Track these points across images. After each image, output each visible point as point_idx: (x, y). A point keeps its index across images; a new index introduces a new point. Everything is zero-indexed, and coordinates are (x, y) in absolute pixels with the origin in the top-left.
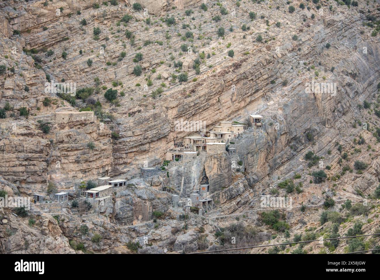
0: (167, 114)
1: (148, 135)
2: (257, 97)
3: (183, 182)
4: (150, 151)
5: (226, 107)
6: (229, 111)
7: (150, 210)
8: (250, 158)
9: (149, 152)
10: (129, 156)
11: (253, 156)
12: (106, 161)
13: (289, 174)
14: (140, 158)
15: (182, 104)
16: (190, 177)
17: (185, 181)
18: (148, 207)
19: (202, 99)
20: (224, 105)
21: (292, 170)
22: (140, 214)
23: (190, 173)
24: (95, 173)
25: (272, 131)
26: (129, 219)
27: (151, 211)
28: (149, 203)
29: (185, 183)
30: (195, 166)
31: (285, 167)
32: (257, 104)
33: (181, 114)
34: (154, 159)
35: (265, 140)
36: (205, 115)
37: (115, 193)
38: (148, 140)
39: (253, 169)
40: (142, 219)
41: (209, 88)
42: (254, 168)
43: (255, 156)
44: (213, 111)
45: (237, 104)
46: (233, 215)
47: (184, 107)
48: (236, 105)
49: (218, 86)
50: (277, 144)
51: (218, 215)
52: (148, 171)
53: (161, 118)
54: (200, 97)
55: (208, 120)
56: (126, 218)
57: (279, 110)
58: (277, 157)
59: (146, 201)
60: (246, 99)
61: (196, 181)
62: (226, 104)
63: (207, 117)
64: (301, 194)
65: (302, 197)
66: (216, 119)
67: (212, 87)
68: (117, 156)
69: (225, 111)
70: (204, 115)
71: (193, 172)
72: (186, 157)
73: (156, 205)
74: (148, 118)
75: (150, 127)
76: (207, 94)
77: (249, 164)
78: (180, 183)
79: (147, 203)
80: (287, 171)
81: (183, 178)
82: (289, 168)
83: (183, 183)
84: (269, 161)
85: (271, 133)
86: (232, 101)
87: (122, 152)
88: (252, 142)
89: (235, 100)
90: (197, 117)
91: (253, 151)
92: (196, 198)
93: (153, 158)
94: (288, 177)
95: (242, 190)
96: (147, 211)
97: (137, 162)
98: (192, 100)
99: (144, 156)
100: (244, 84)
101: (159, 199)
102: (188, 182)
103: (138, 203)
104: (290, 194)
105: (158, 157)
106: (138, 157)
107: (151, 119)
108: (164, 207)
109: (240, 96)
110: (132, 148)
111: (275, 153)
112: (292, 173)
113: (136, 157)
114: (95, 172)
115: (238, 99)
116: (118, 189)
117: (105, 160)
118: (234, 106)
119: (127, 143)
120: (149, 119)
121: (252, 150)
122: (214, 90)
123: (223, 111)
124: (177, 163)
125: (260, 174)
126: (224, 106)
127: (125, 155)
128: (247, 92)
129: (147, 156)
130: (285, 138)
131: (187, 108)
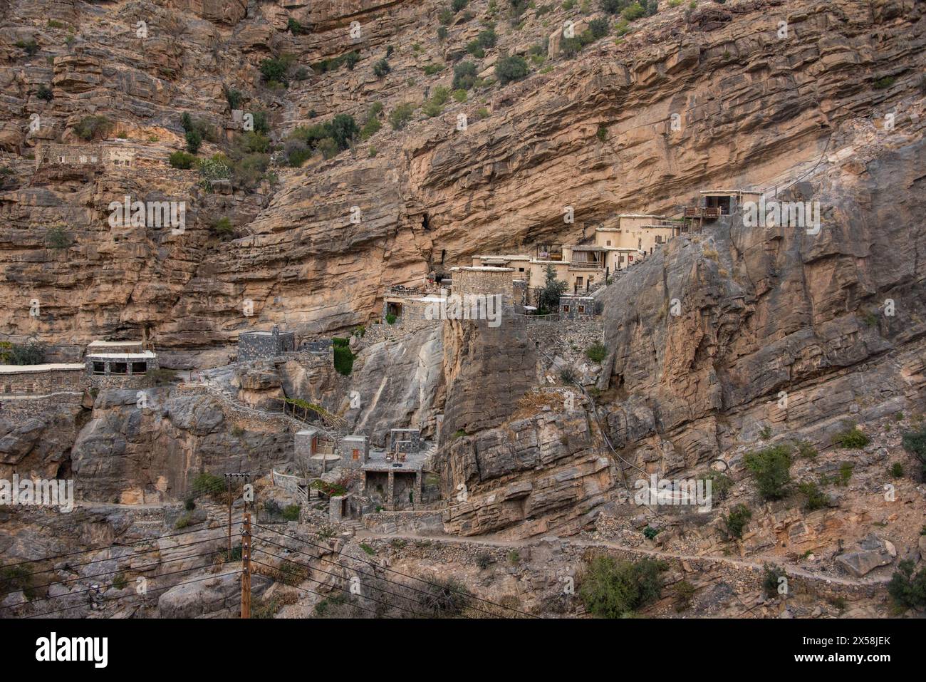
0: (406, 173)
1: (309, 232)
2: (788, 134)
3: (379, 393)
4: (327, 282)
5: (637, 162)
6: (652, 177)
7: (192, 464)
8: (641, 341)
9: (321, 287)
10: (251, 292)
11: (649, 332)
12: (109, 292)
13: (821, 425)
14: (292, 303)
15: (450, 142)
16: (404, 380)
17: (385, 391)
18: (190, 453)
19: (524, 124)
20: (627, 152)
21: (844, 408)
22: (161, 474)
23: (409, 367)
24: (83, 324)
25: (756, 243)
26: (95, 480)
27: (196, 469)
28: (193, 442)
29: (382, 399)
30: (430, 344)
31: (815, 393)
32: (792, 162)
33: (447, 175)
34: (336, 312)
35: (694, 271)
36: (541, 182)
37: (95, 393)
38: (312, 249)
39: (646, 383)
40: (168, 489)
41: (556, 90)
42: (652, 378)
43: (656, 331)
44: (574, 171)
45: (691, 154)
46: (477, 542)
47: (453, 151)
48: (686, 157)
49: (588, 80)
50: (780, 298)
51: (422, 533)
52: (247, 341)
53: (380, 185)
54: (517, 120)
55: (551, 200)
56: (88, 476)
57: (844, 172)
58: (772, 348)
59: (188, 435)
60: (736, 140)
61: (422, 396)
62: (637, 150)
63: (546, 190)
64: (817, 517)
65: (822, 528)
66: (586, 199)
67: (565, 86)
68: (203, 287)
69: (631, 174)
70: (535, 180)
71: (421, 365)
72: (412, 311)
73: (213, 453)
74: (336, 181)
75: (326, 209)
76: (544, 107)
77: (633, 361)
78: (372, 396)
79: (189, 442)
80: (818, 412)
81: (385, 379)
82: (830, 399)
83: (377, 399)
84: (739, 362)
85: (752, 251)
86: (671, 143)
87: (226, 277)
88: (650, 279)
89: (683, 141)
90: (511, 187)
91: (651, 311)
92: (351, 452)
93: (334, 309)
94: (810, 434)
95: (545, 452)
96: (185, 467)
97: (281, 315)
98: (485, 128)
99: (307, 300)
100: (724, 83)
101: (240, 433)
102: (396, 393)
103: (157, 434)
104: (770, 505)
105: (351, 307)
106: (285, 300)
107: (343, 185)
108: (249, 465)
109: (702, 126)
110: (253, 265)
111: (769, 331)
112: (833, 423)
113: (279, 298)
114: (82, 320)
115: (694, 137)
116: (104, 380)
117: (104, 287)
118: (682, 160)
119: (241, 251)
120: (337, 184)
121: (649, 307)
122: (572, 97)
123: (625, 174)
124: (391, 330)
125: (671, 407)
126: (629, 159)
127: (231, 286)
128: (739, 112)
129: (319, 299)
130: (829, 279)
131: (464, 155)
